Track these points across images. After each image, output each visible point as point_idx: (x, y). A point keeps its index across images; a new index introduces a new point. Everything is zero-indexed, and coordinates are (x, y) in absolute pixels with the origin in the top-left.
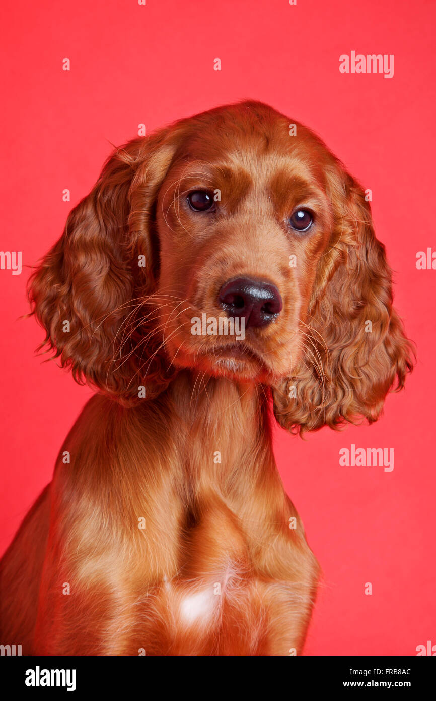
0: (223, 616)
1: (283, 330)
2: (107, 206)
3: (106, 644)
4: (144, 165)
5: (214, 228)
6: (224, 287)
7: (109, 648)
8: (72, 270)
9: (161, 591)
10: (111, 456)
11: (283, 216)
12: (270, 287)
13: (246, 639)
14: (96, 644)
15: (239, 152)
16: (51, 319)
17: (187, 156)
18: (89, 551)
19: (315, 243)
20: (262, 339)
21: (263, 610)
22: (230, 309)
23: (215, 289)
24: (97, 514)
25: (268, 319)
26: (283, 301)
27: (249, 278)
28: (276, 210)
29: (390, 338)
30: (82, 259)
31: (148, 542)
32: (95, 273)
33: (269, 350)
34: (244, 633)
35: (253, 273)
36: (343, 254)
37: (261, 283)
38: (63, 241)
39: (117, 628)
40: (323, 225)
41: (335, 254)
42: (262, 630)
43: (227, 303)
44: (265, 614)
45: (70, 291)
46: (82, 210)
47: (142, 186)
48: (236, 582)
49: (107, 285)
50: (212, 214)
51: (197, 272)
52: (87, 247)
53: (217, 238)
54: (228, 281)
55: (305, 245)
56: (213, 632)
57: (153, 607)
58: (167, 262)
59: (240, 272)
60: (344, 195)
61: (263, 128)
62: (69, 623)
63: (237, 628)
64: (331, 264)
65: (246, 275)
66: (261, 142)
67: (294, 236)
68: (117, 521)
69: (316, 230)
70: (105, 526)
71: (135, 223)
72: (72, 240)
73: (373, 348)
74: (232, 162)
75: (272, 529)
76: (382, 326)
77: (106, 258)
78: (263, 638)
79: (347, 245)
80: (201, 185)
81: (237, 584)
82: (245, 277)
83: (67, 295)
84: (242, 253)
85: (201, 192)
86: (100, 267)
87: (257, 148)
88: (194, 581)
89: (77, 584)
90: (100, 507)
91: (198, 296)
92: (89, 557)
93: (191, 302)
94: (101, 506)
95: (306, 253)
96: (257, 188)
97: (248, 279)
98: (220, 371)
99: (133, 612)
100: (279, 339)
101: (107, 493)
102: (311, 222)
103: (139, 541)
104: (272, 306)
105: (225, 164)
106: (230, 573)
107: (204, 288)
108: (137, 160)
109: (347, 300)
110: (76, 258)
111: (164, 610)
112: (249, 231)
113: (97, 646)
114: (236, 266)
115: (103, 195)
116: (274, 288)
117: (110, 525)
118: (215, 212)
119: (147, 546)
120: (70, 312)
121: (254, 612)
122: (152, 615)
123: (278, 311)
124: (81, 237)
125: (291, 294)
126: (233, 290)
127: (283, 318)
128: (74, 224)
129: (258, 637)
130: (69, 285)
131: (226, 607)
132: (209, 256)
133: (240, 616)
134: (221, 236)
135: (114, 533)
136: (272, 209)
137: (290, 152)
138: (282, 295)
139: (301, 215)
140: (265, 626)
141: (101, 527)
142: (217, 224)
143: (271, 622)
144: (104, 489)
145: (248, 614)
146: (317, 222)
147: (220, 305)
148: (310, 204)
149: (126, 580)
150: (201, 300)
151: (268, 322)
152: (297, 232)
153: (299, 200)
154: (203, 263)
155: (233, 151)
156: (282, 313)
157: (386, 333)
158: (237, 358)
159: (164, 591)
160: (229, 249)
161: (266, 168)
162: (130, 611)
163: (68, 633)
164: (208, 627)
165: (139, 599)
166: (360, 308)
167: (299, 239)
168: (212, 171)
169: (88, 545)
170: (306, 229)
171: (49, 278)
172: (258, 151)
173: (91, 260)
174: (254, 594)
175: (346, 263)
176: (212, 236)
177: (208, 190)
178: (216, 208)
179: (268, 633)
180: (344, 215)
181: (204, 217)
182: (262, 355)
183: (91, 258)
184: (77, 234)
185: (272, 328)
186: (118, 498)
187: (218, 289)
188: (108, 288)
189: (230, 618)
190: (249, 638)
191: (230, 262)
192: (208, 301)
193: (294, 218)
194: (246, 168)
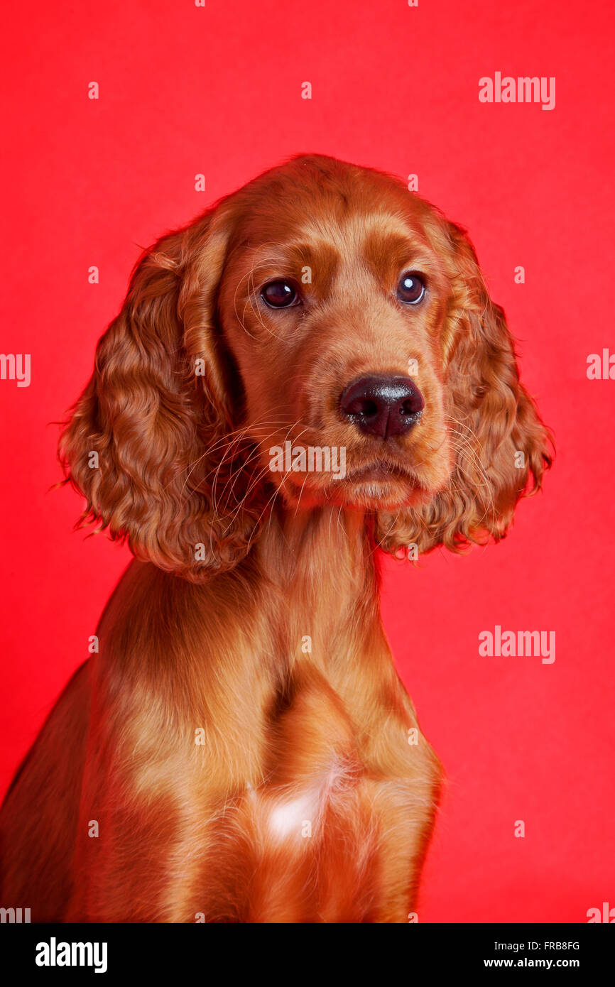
0: (325, 827)
1: (431, 431)
2: (145, 325)
3: (173, 873)
4: (193, 266)
5: (307, 325)
6: (345, 395)
7: (178, 878)
8: (111, 415)
9: (243, 801)
10: (172, 634)
11: (389, 288)
12: (405, 382)
13: (352, 856)
14: (161, 874)
15: (313, 221)
16: (91, 480)
17: (246, 241)
18: (149, 755)
19: (433, 315)
20: (407, 449)
21: (374, 819)
22: (360, 421)
23: (333, 399)
24: (158, 707)
25: (411, 422)
26: (423, 395)
27: (375, 374)
28: (380, 283)
29: (519, 427)
30: (122, 399)
31: (225, 742)
32: (140, 413)
33: (420, 460)
34: (350, 848)
35: (378, 368)
36: (463, 323)
37: (392, 378)
38: (94, 380)
39: (188, 852)
40: (438, 289)
41: (454, 325)
42: (372, 845)
43: (354, 413)
44: (377, 823)
45: (112, 441)
46: (112, 336)
47: (196, 295)
48: (344, 783)
49: (160, 427)
50: (298, 308)
51: (305, 384)
52: (126, 381)
53: (317, 336)
54: (349, 386)
55: (423, 320)
56: (310, 849)
57: (234, 822)
58: (253, 381)
59: (361, 370)
60: (450, 247)
61: (334, 185)
62: (123, 849)
63: (343, 843)
64: (451, 339)
65: (369, 372)
66: (337, 201)
67: (408, 311)
68: (185, 717)
69: (430, 296)
70: (170, 722)
71: (194, 343)
72: (105, 376)
73: (497, 445)
74: (308, 236)
75: (381, 709)
76: (507, 415)
77: (153, 393)
78: (374, 855)
79: (466, 310)
80: (276, 274)
81: (346, 785)
82: (371, 375)
83: (108, 447)
84: (354, 346)
85: (278, 283)
86: (147, 405)
87: (333, 210)
88: (287, 787)
89: (135, 798)
90: (161, 700)
91: (313, 413)
92: (150, 762)
93: (305, 422)
94: (163, 698)
95: (427, 329)
96: (348, 260)
97: (374, 377)
98: (360, 502)
99: (209, 831)
100: (428, 444)
101: (169, 681)
102: (423, 289)
103: (214, 741)
104: (412, 405)
105: (301, 241)
106: (335, 772)
107: (319, 402)
108: (182, 263)
109: (465, 386)
110: (114, 398)
111: (248, 825)
112: (355, 316)
113: (161, 876)
114: (353, 364)
115: (139, 314)
116: (410, 380)
117: (176, 722)
118: (302, 304)
119: (224, 746)
120: (115, 469)
121: (363, 820)
122: (231, 832)
123: (420, 408)
124: (116, 370)
125: (429, 384)
126: (358, 395)
127: (427, 416)
128: (106, 356)
129: (368, 851)
130: (109, 434)
131: (330, 815)
132: (313, 360)
133: (346, 826)
134: (321, 331)
135: (182, 732)
136: (374, 282)
137: (377, 206)
138: (420, 387)
139: (409, 283)
140: (376, 839)
141: (163, 726)
142: (310, 318)
143: (384, 834)
144: (165, 676)
145: (356, 824)
146: (430, 286)
147: (346, 418)
148: (416, 265)
149: (199, 792)
150: (318, 418)
151: (412, 425)
152: (411, 306)
153: (402, 263)
154: (307, 371)
155: (306, 222)
156: (425, 410)
157: (514, 422)
158: (380, 480)
159: (246, 801)
160: (338, 345)
161: (352, 234)
162: (204, 830)
163: (121, 861)
164: (305, 843)
165: (215, 813)
166: (481, 395)
167: (415, 314)
168: (285, 252)
169: (147, 749)
170: (420, 297)
171: (83, 430)
172: (337, 215)
173: (134, 397)
174: (363, 795)
175: (469, 334)
176: (308, 336)
177: (286, 279)
178: (303, 300)
179: (380, 848)
180: (456, 273)
181: (289, 313)
182: (411, 470)
183: (133, 394)
184: (111, 367)
185: (418, 432)
186: (185, 689)
187: (337, 398)
188: (162, 430)
189: (334, 828)
190: (356, 855)
191: (343, 361)
192: (327, 416)
193: (400, 288)
194: (328, 240)
